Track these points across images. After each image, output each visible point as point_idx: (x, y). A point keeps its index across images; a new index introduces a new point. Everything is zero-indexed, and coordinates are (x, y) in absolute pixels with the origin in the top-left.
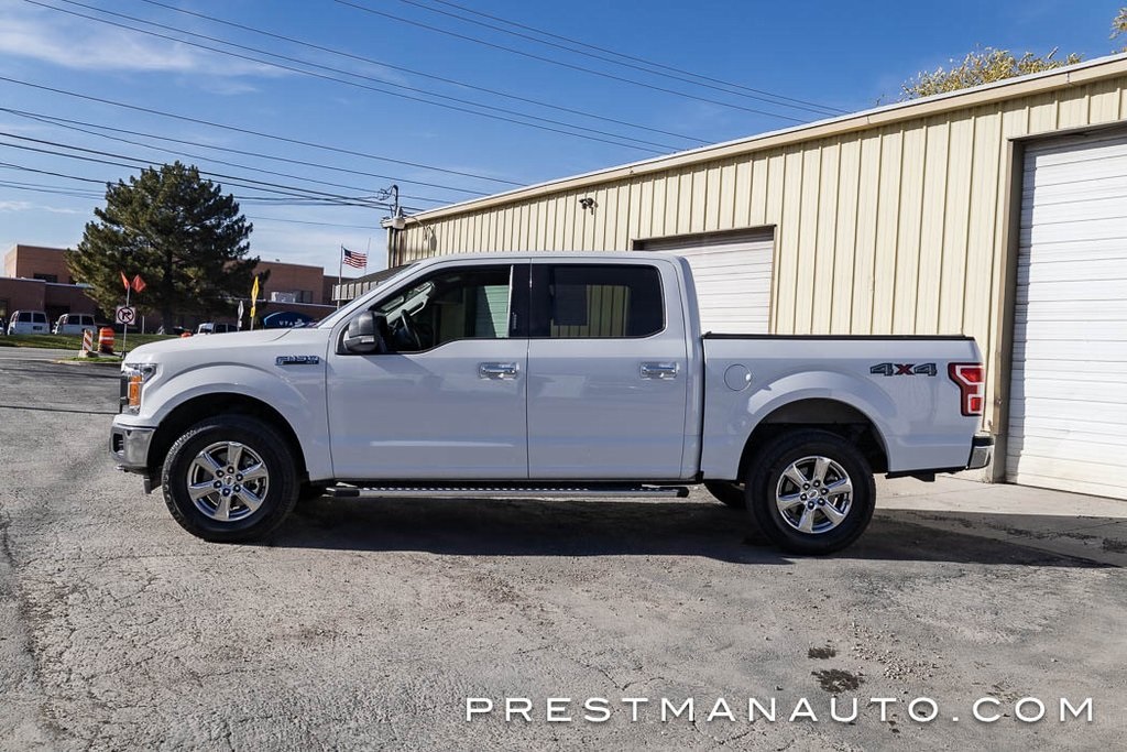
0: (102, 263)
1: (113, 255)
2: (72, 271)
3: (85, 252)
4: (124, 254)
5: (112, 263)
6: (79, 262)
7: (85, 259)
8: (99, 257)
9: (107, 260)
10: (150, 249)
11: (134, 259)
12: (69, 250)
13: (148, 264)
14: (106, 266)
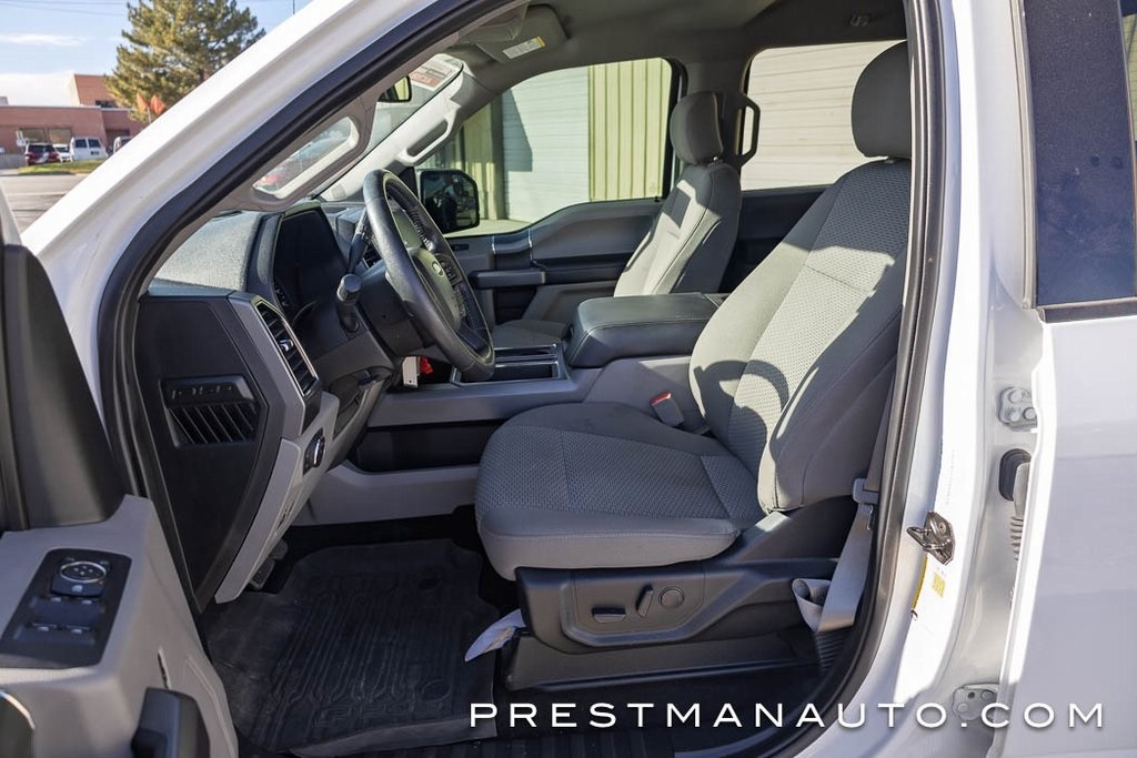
0: (139, 86)
1: (146, 77)
2: (113, 96)
3: (121, 76)
4: (158, 75)
5: (147, 85)
6: (117, 86)
7: (122, 83)
8: (134, 80)
9: (142, 83)
10: (182, 69)
11: (167, 79)
12: (105, 76)
13: (182, 84)
14: (143, 89)
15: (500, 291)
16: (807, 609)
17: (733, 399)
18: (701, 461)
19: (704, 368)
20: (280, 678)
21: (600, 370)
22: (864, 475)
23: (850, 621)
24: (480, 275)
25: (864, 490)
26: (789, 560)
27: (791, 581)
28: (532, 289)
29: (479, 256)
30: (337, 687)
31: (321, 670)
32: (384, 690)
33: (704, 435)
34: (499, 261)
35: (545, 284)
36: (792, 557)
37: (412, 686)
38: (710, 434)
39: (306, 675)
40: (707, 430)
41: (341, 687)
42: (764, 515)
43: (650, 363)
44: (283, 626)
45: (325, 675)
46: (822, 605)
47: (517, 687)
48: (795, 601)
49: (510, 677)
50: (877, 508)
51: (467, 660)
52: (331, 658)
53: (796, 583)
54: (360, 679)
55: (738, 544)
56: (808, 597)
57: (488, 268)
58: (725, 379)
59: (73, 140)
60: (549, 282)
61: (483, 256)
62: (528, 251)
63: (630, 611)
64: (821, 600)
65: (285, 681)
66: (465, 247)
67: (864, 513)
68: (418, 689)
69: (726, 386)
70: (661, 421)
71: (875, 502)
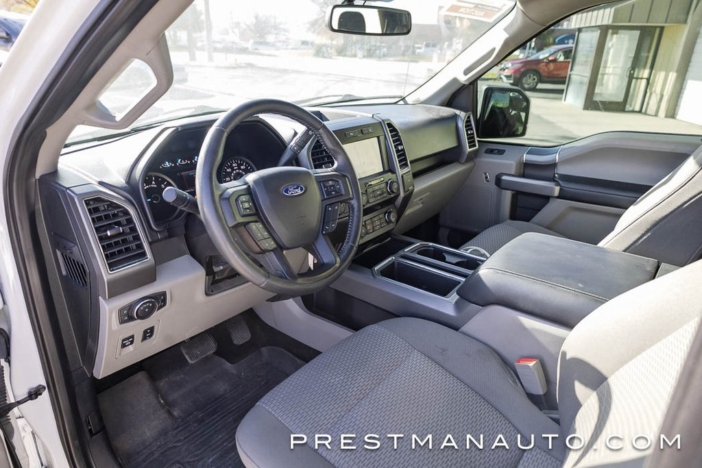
15: (519, 195)
20: (185, 423)
24: (504, 178)
28: (546, 199)
29: (509, 162)
30: (199, 452)
34: (527, 169)
35: (558, 197)
39: (198, 430)
41: (201, 454)
45: (204, 438)
52: (218, 428)
57: (513, 173)
59: (425, 43)
60: (561, 196)
61: (513, 162)
62: (553, 165)
65: (185, 428)
66: (501, 152)
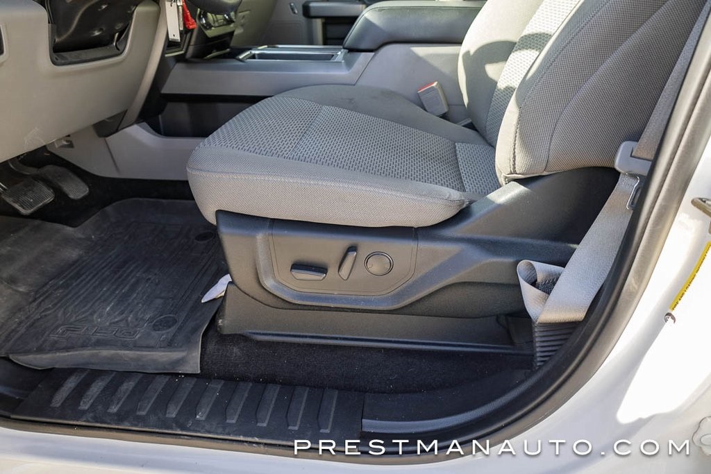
16: (530, 295)
17: (496, 83)
18: (455, 147)
19: (472, 52)
20: (44, 294)
21: (373, 54)
22: (636, 137)
23: (579, 315)
24: (312, 4)
25: (631, 156)
26: (519, 240)
27: (517, 263)
30: (86, 308)
31: (81, 292)
32: (124, 315)
33: (464, 126)
36: (523, 236)
37: (148, 317)
38: (471, 126)
39: (66, 295)
40: (469, 121)
41: (89, 309)
42: (499, 186)
43: (421, 51)
44: (72, 254)
45: (82, 297)
46: (549, 293)
47: (226, 332)
48: (518, 286)
49: (220, 321)
50: (646, 182)
51: (202, 301)
52: (97, 283)
53: (522, 265)
54: (108, 305)
55: (463, 214)
56: (534, 283)
58: (492, 61)
63: (332, 271)
64: (547, 287)
65: (47, 297)
67: (625, 188)
68: (151, 319)
69: (491, 70)
70: (425, 110)
71: (645, 173)
